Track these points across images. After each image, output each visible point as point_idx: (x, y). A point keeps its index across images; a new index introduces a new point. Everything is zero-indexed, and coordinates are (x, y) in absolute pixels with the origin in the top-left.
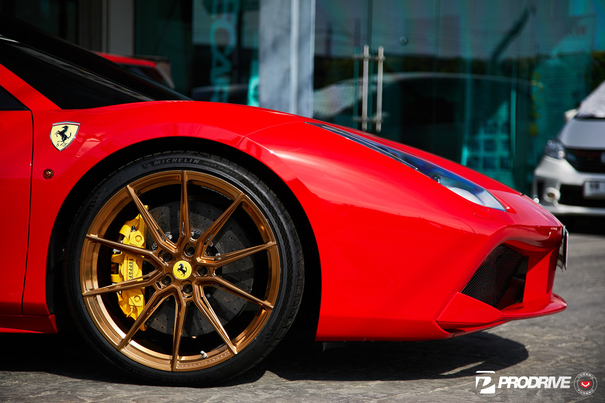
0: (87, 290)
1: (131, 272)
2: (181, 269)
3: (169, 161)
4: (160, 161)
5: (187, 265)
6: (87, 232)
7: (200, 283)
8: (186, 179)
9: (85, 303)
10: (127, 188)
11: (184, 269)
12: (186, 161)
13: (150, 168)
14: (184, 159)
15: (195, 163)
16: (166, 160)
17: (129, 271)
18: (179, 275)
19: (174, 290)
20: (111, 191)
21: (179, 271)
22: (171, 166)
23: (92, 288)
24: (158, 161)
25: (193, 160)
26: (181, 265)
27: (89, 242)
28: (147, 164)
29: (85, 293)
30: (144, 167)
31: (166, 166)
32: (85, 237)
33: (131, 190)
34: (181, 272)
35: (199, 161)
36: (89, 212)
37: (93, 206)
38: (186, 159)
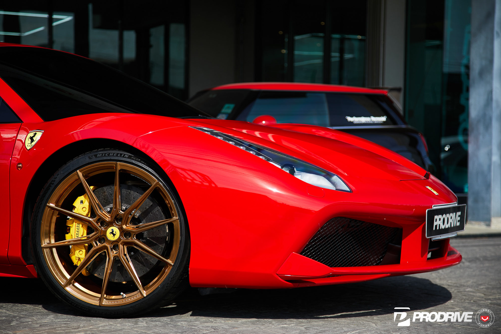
0: (45, 243)
1: (78, 233)
2: (112, 233)
3: (107, 155)
4: (101, 154)
5: (116, 230)
6: (47, 201)
7: (124, 244)
8: (119, 168)
9: (43, 252)
10: (77, 172)
11: (114, 233)
12: (120, 155)
13: (94, 159)
14: (118, 154)
15: (125, 157)
16: (105, 154)
17: (76, 232)
18: (110, 237)
19: (106, 248)
20: (66, 174)
21: (111, 234)
22: (109, 158)
23: (49, 242)
24: (100, 154)
25: (125, 155)
26: (112, 230)
27: (49, 209)
28: (92, 156)
29: (43, 245)
30: (90, 158)
31: (105, 158)
32: (45, 205)
33: (80, 174)
34: (112, 235)
35: (128, 156)
36: (50, 188)
37: (53, 184)
38: (119, 154)
